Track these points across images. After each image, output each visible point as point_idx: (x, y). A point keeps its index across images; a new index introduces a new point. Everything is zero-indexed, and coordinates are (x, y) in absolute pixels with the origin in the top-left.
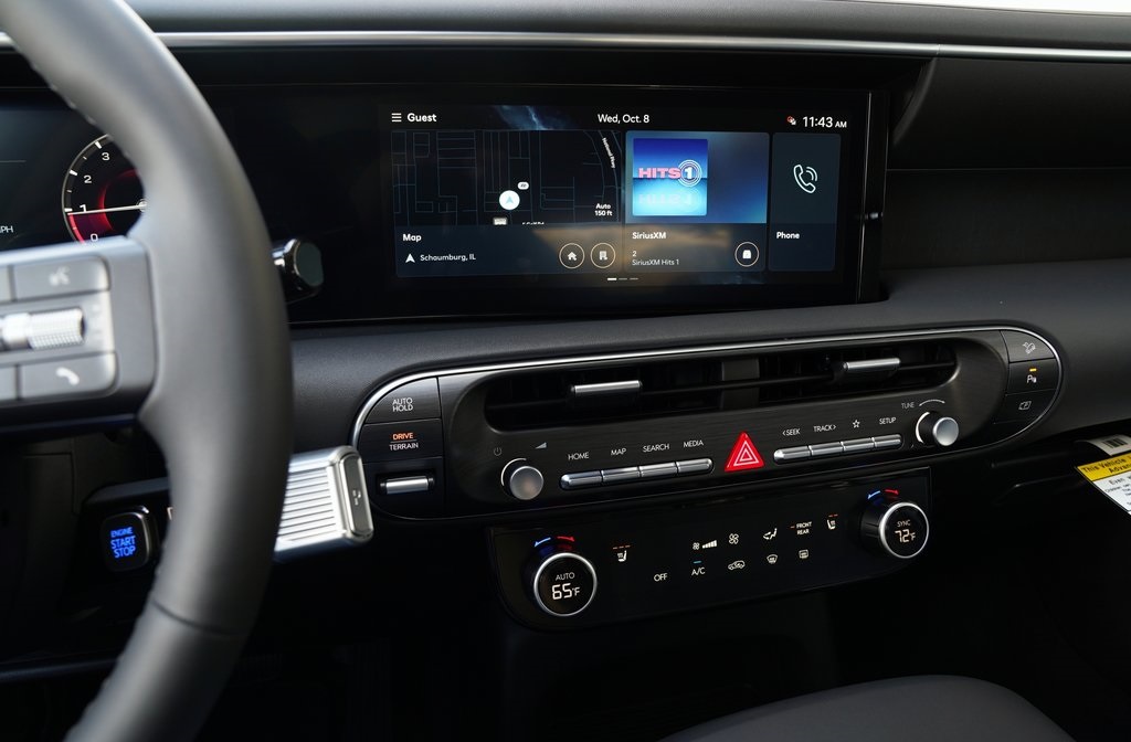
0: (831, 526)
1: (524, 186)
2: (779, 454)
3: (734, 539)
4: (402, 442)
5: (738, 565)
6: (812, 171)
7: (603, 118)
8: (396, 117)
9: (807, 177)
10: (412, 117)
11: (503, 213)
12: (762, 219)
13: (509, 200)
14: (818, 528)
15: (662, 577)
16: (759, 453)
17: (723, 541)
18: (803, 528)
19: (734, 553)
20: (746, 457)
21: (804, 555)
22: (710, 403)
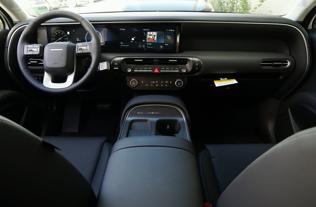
0: (171, 82)
1: (134, 37)
2: (161, 71)
3: (157, 82)
4: (116, 64)
5: (157, 85)
6: (170, 37)
7: (144, 30)
8: (120, 29)
9: (169, 37)
10: (122, 29)
11: (132, 41)
12: (163, 42)
13: (133, 39)
14: (169, 82)
15: (147, 85)
16: (159, 70)
17: (155, 82)
18: (167, 82)
19: (157, 84)
20: (156, 71)
21: (166, 85)
22: (153, 64)
